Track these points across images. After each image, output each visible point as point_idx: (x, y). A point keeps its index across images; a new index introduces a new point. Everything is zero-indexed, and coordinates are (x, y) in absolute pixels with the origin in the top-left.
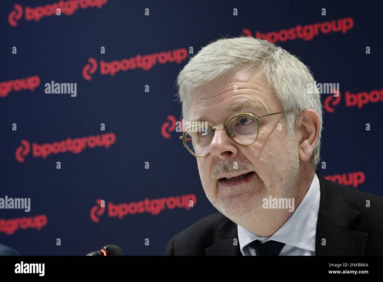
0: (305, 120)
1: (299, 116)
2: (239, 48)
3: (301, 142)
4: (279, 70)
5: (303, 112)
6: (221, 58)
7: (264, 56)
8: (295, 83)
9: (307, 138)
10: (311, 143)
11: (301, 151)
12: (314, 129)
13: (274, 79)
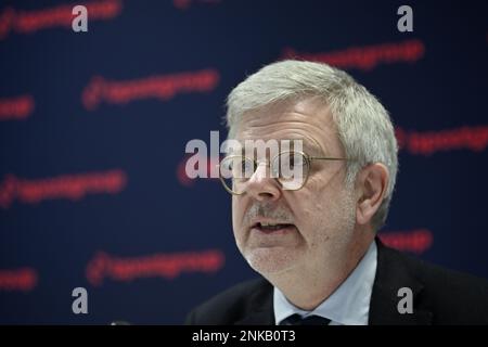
0: (371, 175)
1: (364, 168)
2: (306, 73)
3: (360, 201)
4: (349, 108)
5: (370, 164)
6: (282, 81)
7: (335, 89)
8: (366, 127)
9: (370, 198)
10: (373, 205)
11: (359, 212)
12: (380, 189)
13: (340, 118)
